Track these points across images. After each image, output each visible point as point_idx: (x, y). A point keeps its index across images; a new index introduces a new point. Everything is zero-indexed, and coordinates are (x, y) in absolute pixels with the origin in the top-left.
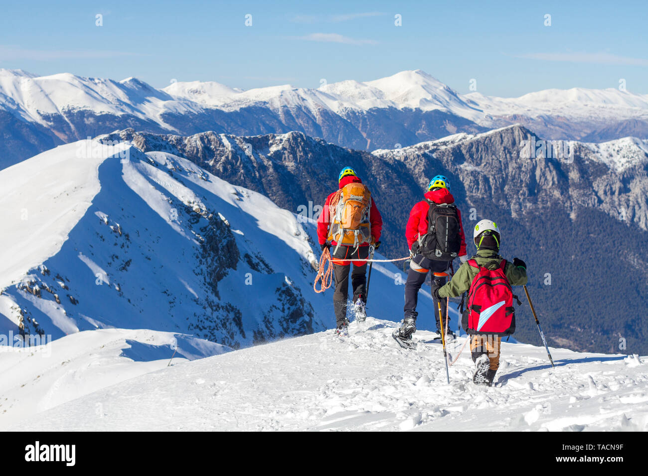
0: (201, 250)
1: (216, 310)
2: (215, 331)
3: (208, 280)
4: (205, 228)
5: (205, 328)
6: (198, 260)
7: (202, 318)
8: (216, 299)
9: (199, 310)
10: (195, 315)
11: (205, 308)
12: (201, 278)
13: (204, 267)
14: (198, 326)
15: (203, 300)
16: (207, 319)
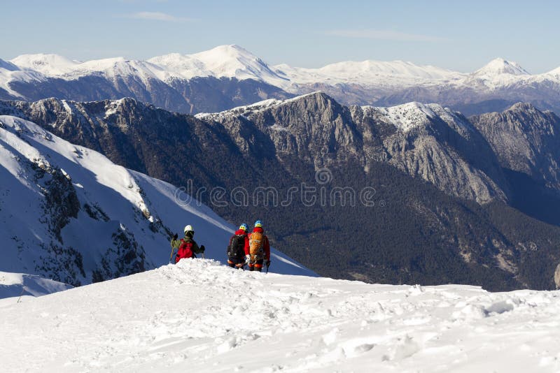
0: (46, 202)
1: (60, 253)
2: (59, 271)
3: (52, 228)
4: (49, 182)
5: (50, 269)
6: (43, 210)
7: (47, 260)
8: (59, 244)
9: (45, 254)
10: (41, 258)
11: (49, 252)
12: (46, 225)
13: (48, 216)
14: (44, 268)
15: (47, 243)
16: (52, 261)
